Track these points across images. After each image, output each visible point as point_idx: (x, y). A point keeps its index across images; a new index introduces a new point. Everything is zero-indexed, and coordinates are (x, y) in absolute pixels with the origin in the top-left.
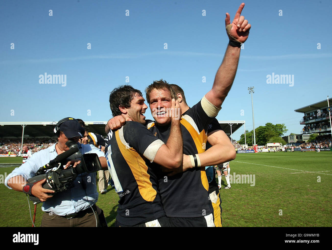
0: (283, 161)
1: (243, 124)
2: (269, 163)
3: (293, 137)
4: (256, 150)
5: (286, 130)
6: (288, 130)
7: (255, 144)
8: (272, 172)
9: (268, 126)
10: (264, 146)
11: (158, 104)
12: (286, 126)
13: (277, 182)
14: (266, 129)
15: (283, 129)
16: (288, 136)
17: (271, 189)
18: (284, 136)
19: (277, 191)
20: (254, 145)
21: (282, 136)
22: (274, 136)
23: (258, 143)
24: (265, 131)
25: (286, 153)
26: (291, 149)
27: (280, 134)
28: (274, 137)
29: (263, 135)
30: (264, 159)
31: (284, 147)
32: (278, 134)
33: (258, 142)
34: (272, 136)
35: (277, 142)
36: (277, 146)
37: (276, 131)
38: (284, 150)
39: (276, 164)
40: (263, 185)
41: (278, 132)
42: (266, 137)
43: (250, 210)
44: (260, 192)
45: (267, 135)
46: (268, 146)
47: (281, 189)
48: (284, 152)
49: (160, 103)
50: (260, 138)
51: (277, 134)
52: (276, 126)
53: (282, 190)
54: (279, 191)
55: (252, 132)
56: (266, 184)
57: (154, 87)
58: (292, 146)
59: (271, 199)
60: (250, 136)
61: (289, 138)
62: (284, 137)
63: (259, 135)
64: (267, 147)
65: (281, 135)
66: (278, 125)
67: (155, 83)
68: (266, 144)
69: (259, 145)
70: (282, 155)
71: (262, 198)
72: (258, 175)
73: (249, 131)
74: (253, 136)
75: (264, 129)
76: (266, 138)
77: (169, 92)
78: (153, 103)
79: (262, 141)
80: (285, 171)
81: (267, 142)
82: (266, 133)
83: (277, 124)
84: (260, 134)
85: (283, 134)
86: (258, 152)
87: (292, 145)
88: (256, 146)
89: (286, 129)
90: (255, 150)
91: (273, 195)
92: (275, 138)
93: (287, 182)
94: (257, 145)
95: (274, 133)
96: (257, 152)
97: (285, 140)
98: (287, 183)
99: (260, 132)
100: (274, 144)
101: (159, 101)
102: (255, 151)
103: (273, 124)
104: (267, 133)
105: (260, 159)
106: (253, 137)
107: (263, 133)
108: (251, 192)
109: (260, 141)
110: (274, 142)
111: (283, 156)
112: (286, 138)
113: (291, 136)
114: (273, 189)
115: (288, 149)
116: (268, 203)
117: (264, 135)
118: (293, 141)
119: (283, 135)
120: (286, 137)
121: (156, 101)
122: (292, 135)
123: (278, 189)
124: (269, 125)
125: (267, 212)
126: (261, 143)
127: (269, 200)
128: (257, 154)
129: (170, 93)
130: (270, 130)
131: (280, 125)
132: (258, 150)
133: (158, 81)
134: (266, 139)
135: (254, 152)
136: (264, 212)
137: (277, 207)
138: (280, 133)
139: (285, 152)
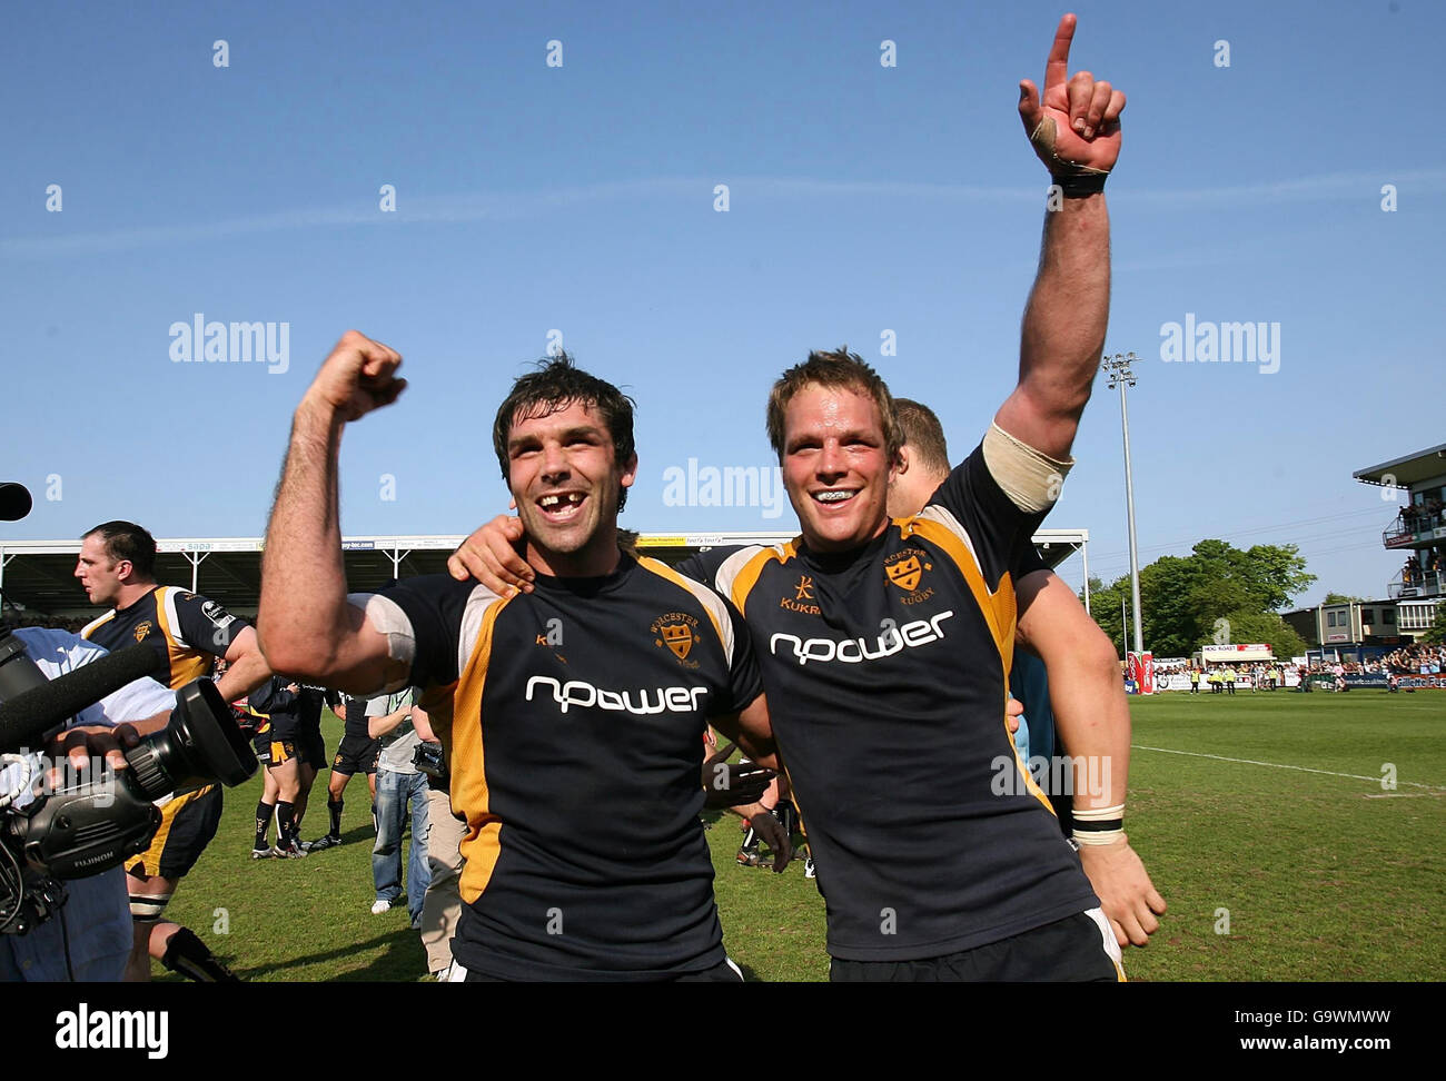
0: (1305, 739)
1: (1078, 545)
2: (1229, 743)
3: (1341, 616)
4: (1147, 680)
5: (1306, 579)
6: (1315, 578)
7: (1139, 651)
8: (1259, 791)
9: (1208, 556)
10: (1184, 661)
11: (823, 456)
12: (1307, 559)
13: (1304, 839)
14: (1195, 570)
15: (1291, 574)
16: (1314, 610)
17: (1284, 866)
18: (1292, 610)
19: (1314, 876)
20: (1136, 654)
21: (1283, 610)
22: (1237, 607)
23: (1153, 646)
24: (1190, 580)
25: (1305, 697)
26: (1329, 677)
27: (1273, 599)
28: (1237, 613)
29: (1178, 601)
30: (1200, 724)
31: (1294, 665)
32: (1261, 596)
33: (1153, 637)
34: (1230, 611)
35: (1258, 642)
36: (1259, 662)
37: (1250, 581)
38: (1293, 680)
39: (1270, 748)
40: (1236, 851)
41: (1260, 590)
42: (1198, 613)
43: (1207, 959)
44: (1229, 879)
45: (1204, 603)
46: (1208, 662)
47: (1332, 869)
48: (1295, 690)
49: (835, 456)
50: (1165, 617)
51: (1254, 600)
52: (1252, 554)
53: (1341, 873)
54: (1325, 877)
55: (1122, 588)
56: (1248, 845)
57: (809, 374)
58: (1338, 660)
59: (1297, 916)
60: (1110, 606)
61: (1321, 618)
62: (1294, 613)
63: (1157, 605)
64: (1204, 663)
65: (1275, 605)
66: (1264, 550)
67: (813, 358)
68: (1198, 649)
69: (1161, 653)
70: (1292, 708)
71: (1249, 905)
72: (1192, 800)
73: (1107, 582)
74: (1130, 609)
75: (1185, 571)
76: (1199, 620)
77: (874, 400)
78: (802, 452)
79: (1173, 636)
80: (1328, 783)
81: (1200, 640)
82: (1197, 592)
83: (1257, 544)
84: (1166, 599)
85: (1290, 596)
86: (1155, 688)
87: (1341, 656)
88: (1144, 658)
89: (1304, 571)
90: (1140, 678)
91: (1298, 894)
92: (1247, 618)
93: (1353, 836)
94: (1150, 653)
95: (1239, 592)
96: (1149, 689)
97: (1297, 629)
98: (1355, 840)
99: (1164, 585)
100: (1240, 649)
101: (831, 444)
102: (1137, 687)
103: (1234, 546)
104: (1201, 591)
105: (1176, 724)
106: (1131, 616)
107: (1178, 592)
108: (1186, 879)
109: (1165, 636)
110: (1240, 638)
111: (1297, 714)
112: (1304, 622)
113: (1336, 611)
114: (1292, 866)
115: (1314, 676)
116: (1286, 930)
117: (1186, 605)
118: (1346, 636)
119: (1288, 602)
120: (1303, 612)
121: (814, 443)
122: (1335, 604)
123: (1316, 868)
124: (1210, 552)
125: (1296, 970)
126: (1170, 645)
127: (1286, 916)
128: (1149, 701)
129: (875, 407)
130: (1220, 578)
131: (1273, 549)
132: (1154, 679)
133: (826, 354)
134: (1196, 624)
135: (1135, 691)
136: (1277, 969)
137: (1338, 949)
138: (1272, 595)
139: (1298, 691)
